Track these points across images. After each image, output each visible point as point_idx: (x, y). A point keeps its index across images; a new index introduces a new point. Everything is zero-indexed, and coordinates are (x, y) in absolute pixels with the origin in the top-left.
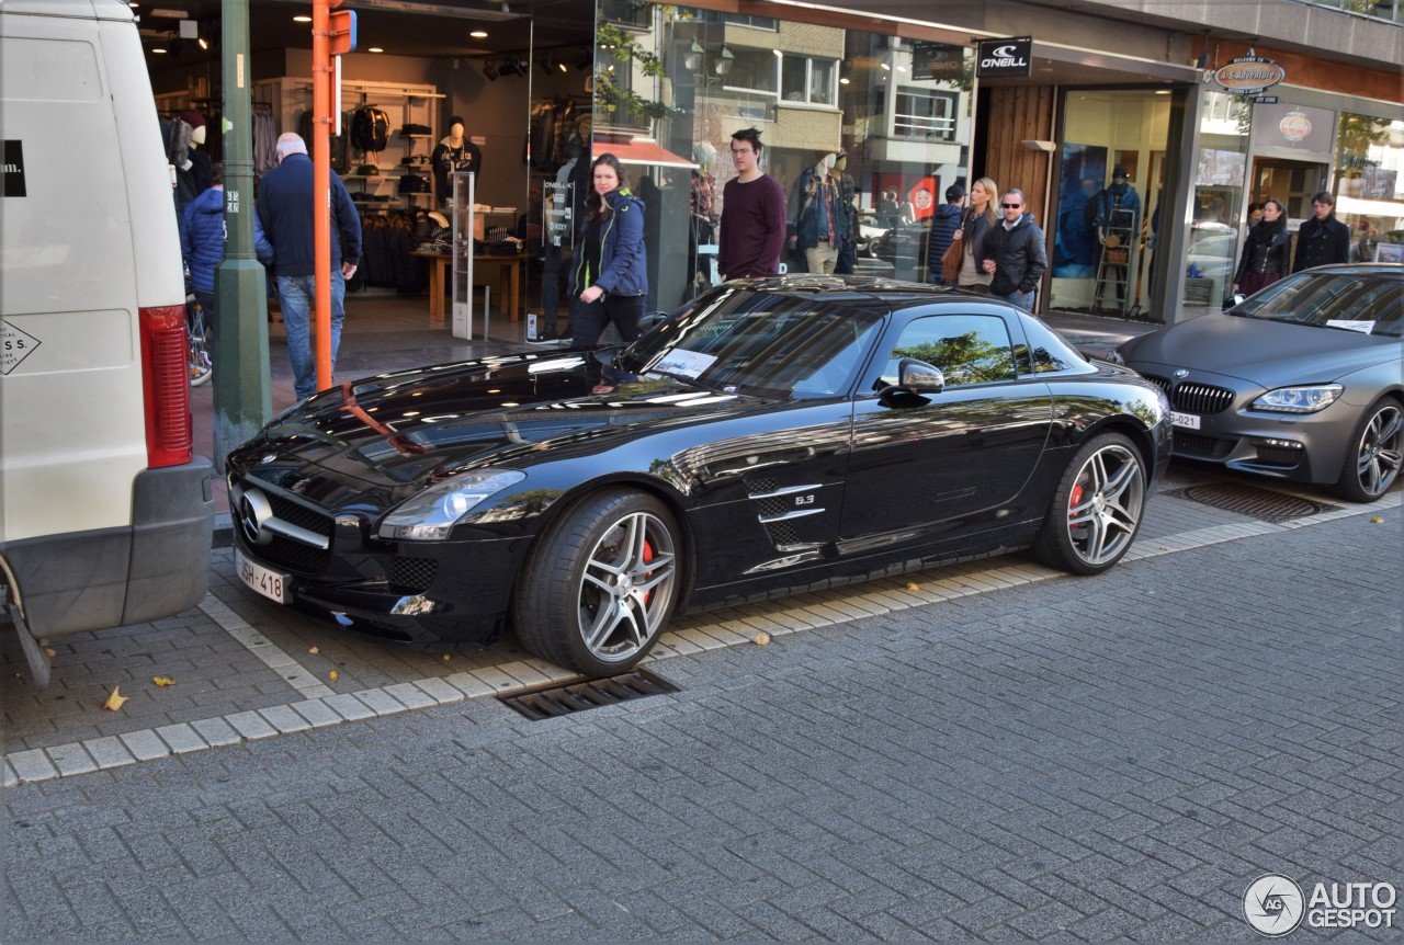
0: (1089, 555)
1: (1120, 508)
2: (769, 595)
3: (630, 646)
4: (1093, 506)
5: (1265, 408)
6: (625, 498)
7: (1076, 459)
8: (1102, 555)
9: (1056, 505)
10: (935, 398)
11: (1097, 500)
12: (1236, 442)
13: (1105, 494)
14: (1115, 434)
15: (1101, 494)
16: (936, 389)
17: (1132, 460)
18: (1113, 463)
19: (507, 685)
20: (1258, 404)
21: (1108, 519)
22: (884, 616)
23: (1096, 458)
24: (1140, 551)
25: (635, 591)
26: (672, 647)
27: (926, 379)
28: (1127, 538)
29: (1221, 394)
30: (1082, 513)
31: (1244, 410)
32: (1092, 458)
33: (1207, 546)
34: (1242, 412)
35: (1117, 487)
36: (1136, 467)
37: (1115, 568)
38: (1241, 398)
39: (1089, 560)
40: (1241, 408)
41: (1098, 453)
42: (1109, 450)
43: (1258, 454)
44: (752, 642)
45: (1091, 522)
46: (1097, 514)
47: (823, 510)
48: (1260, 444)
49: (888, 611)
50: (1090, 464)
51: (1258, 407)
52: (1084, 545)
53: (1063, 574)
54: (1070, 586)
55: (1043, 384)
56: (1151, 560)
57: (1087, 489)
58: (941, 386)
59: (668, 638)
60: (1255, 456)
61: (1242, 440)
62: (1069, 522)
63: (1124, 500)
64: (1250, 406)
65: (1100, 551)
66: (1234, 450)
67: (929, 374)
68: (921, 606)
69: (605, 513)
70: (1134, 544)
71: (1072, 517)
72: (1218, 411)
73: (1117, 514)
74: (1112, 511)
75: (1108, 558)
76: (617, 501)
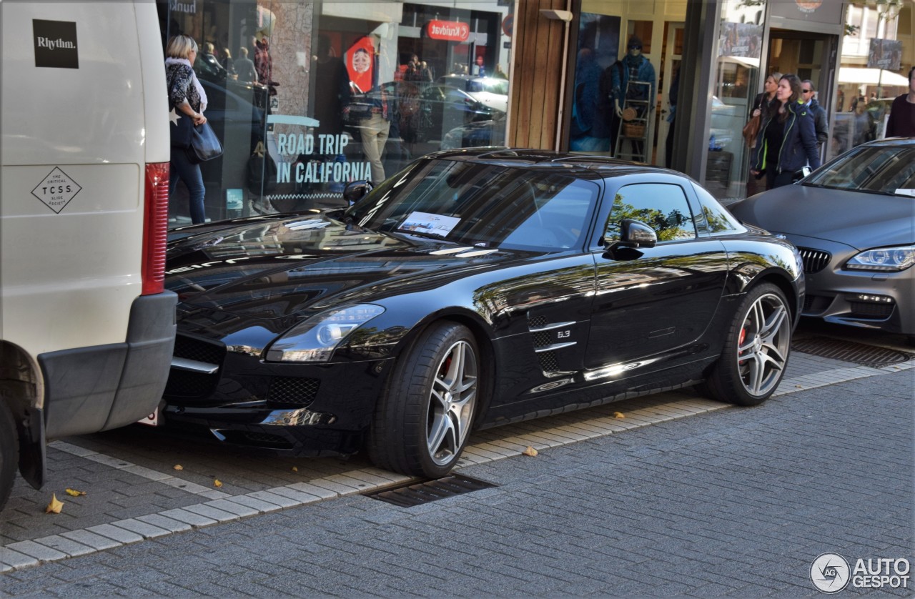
0: (752, 387)
1: (773, 347)
2: (524, 417)
3: (447, 454)
4: (753, 346)
5: (857, 267)
6: (455, 328)
7: (743, 304)
8: (762, 388)
9: (729, 344)
10: (647, 253)
11: (756, 341)
12: (833, 299)
13: (761, 335)
14: (770, 284)
15: (758, 336)
16: (650, 244)
17: (782, 307)
18: (769, 308)
19: (363, 486)
20: (851, 264)
21: (765, 357)
22: (610, 435)
23: (757, 304)
24: (785, 388)
25: (454, 407)
26: (467, 458)
27: (642, 236)
28: (779, 373)
29: (818, 256)
30: (745, 352)
31: (839, 269)
32: (754, 304)
33: (831, 385)
34: (837, 271)
35: (771, 330)
36: (785, 312)
37: (767, 401)
38: (837, 259)
39: (752, 392)
40: (837, 267)
41: (759, 300)
42: (766, 298)
43: (852, 309)
44: (524, 454)
45: (753, 359)
46: (756, 353)
47: (575, 343)
48: (853, 299)
49: (611, 432)
50: (753, 308)
51: (851, 267)
52: (748, 380)
53: (730, 405)
54: (738, 414)
55: (718, 241)
56: (794, 395)
57: (750, 331)
58: (654, 241)
59: (468, 448)
60: (848, 311)
61: (838, 296)
62: (739, 359)
63: (775, 342)
64: (844, 266)
65: (760, 385)
66: (831, 306)
67: (643, 230)
68: (634, 429)
69: (444, 339)
70: (781, 382)
71: (740, 355)
72: (815, 271)
73: (771, 353)
74: (767, 350)
75: (766, 391)
76: (451, 330)
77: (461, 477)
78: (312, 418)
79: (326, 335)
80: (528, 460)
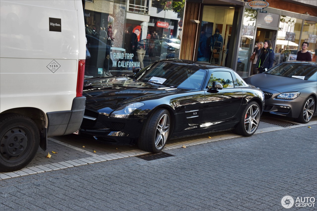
0: (248, 131)
1: (255, 120)
2: (183, 137)
3: (160, 146)
4: (249, 119)
5: (280, 98)
6: (164, 110)
7: (247, 107)
8: (251, 131)
9: (242, 118)
10: (220, 91)
11: (250, 118)
12: (273, 107)
13: (252, 116)
14: (255, 102)
15: (251, 116)
16: (221, 89)
17: (258, 108)
18: (254, 108)
19: (136, 154)
20: (278, 97)
21: (252, 123)
22: (207, 143)
23: (251, 107)
24: (258, 132)
25: (163, 133)
26: (166, 148)
27: (219, 86)
28: (256, 127)
29: (269, 94)
30: (247, 121)
31: (275, 98)
32: (250, 107)
33: (271, 131)
34: (274, 99)
35: (254, 115)
36: (259, 110)
37: (252, 135)
38: (274, 95)
39: (248, 132)
40: (274, 98)
41: (251, 106)
42: (253, 106)
43: (278, 110)
44: (182, 147)
45: (249, 123)
46: (250, 121)
47: (198, 116)
48: (278, 107)
49: (207, 142)
50: (250, 108)
51: (278, 98)
52: (247, 129)
53: (242, 136)
54: (244, 139)
55: (240, 89)
56: (260, 134)
57: (248, 115)
58: (222, 88)
59: (166, 145)
60: (277, 110)
61: (274, 106)
62: (245, 123)
63: (256, 118)
64: (276, 97)
65: (251, 130)
66: (272, 108)
67: (219, 85)
68: (214, 141)
69: (161, 113)
70: (257, 130)
71: (245, 122)
72: (268, 98)
73: (254, 121)
74: (253, 121)
75: (252, 132)
76: (163, 111)
77: (164, 153)
78: (122, 134)
79: (127, 111)
80: (183, 149)
